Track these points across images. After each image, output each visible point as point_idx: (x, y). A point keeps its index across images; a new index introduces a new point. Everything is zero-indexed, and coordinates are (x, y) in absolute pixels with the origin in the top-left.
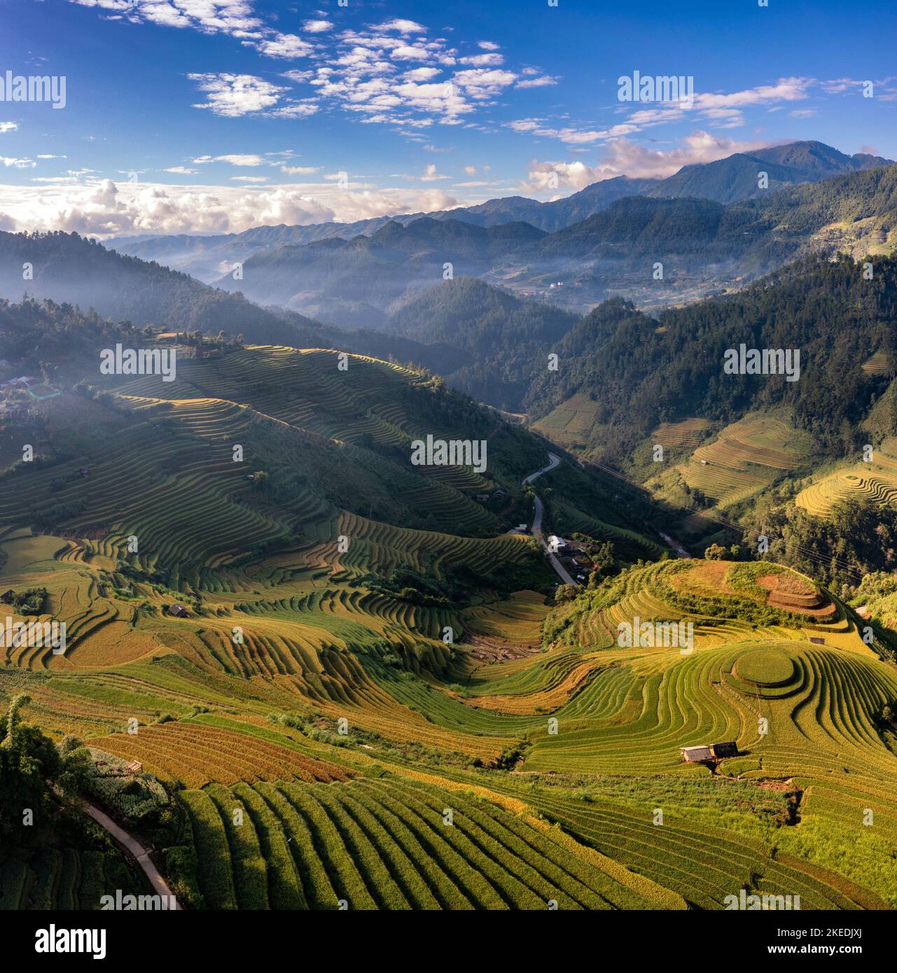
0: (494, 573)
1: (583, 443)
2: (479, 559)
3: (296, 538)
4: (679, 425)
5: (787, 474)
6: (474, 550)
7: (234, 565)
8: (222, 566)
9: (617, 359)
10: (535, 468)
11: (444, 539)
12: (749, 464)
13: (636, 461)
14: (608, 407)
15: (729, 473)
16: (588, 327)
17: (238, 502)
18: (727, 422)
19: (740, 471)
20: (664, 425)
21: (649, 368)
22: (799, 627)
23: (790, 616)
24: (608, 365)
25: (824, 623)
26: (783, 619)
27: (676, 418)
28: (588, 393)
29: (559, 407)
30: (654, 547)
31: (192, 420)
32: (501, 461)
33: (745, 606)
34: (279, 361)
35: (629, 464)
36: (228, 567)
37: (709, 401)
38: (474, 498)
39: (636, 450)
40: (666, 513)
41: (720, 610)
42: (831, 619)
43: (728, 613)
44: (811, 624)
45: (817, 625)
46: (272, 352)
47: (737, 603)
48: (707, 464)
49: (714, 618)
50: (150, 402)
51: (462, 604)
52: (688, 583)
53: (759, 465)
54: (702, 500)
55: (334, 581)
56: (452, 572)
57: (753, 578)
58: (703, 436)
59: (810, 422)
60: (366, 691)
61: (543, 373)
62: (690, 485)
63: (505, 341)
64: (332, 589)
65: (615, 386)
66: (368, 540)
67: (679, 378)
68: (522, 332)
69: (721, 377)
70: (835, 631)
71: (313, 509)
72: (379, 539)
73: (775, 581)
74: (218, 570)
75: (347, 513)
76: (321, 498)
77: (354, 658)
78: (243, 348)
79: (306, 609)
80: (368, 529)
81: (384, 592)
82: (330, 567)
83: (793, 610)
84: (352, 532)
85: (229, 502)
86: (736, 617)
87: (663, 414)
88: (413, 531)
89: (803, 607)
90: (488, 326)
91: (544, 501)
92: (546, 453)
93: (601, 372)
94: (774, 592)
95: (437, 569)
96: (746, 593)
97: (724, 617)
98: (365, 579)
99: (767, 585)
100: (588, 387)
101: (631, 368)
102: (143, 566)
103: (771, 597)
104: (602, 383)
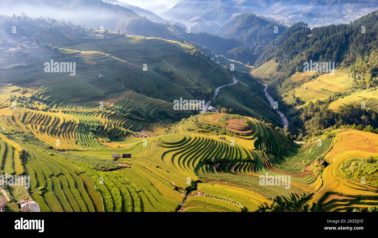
0: (175, 115)
1: (269, 78)
3: (104, 96)
5: (338, 94)
7: (80, 102)
8: (75, 101)
9: (288, 46)
10: (224, 84)
12: (323, 90)
13: (283, 86)
14: (280, 65)
15: (313, 92)
17: (91, 84)
19: (318, 92)
20: (297, 73)
22: (232, 136)
23: (231, 132)
24: (284, 49)
25: (242, 135)
26: (228, 133)
28: (275, 59)
29: (264, 64)
31: (85, 58)
33: (218, 127)
34: (136, 41)
35: (280, 87)
36: (77, 102)
38: (189, 91)
39: (284, 82)
41: (209, 128)
42: (245, 135)
43: (211, 129)
44: (237, 136)
46: (135, 38)
47: (216, 126)
48: (306, 88)
49: (206, 130)
50: (73, 51)
52: (205, 119)
53: (327, 90)
54: (299, 101)
55: (107, 109)
56: (158, 112)
57: (227, 119)
58: (312, 78)
59: (355, 75)
60: (67, 134)
61: (265, 51)
62: (297, 96)
63: (258, 38)
64: (103, 111)
65: (286, 57)
66: (132, 99)
67: (307, 55)
68: (265, 35)
69: (326, 55)
70: (245, 139)
71: (118, 88)
72: (136, 99)
73: (235, 121)
74: (73, 102)
75: (131, 91)
76: (123, 85)
77: (77, 126)
78: (125, 36)
79: (88, 115)
80: (135, 96)
81: (120, 114)
82: (109, 105)
83: (233, 130)
84: (127, 96)
85: (87, 83)
86: (213, 131)
87: (297, 69)
88: (151, 99)
89: (237, 130)
90: (252, 32)
91: (218, 95)
92: (232, 79)
93: (282, 51)
94: (230, 124)
95: (152, 110)
96: (221, 123)
97: (209, 130)
98: (118, 110)
99: (230, 122)
100: (276, 57)
101: (292, 50)
102: (43, 97)
103: (228, 126)
104: (281, 56)
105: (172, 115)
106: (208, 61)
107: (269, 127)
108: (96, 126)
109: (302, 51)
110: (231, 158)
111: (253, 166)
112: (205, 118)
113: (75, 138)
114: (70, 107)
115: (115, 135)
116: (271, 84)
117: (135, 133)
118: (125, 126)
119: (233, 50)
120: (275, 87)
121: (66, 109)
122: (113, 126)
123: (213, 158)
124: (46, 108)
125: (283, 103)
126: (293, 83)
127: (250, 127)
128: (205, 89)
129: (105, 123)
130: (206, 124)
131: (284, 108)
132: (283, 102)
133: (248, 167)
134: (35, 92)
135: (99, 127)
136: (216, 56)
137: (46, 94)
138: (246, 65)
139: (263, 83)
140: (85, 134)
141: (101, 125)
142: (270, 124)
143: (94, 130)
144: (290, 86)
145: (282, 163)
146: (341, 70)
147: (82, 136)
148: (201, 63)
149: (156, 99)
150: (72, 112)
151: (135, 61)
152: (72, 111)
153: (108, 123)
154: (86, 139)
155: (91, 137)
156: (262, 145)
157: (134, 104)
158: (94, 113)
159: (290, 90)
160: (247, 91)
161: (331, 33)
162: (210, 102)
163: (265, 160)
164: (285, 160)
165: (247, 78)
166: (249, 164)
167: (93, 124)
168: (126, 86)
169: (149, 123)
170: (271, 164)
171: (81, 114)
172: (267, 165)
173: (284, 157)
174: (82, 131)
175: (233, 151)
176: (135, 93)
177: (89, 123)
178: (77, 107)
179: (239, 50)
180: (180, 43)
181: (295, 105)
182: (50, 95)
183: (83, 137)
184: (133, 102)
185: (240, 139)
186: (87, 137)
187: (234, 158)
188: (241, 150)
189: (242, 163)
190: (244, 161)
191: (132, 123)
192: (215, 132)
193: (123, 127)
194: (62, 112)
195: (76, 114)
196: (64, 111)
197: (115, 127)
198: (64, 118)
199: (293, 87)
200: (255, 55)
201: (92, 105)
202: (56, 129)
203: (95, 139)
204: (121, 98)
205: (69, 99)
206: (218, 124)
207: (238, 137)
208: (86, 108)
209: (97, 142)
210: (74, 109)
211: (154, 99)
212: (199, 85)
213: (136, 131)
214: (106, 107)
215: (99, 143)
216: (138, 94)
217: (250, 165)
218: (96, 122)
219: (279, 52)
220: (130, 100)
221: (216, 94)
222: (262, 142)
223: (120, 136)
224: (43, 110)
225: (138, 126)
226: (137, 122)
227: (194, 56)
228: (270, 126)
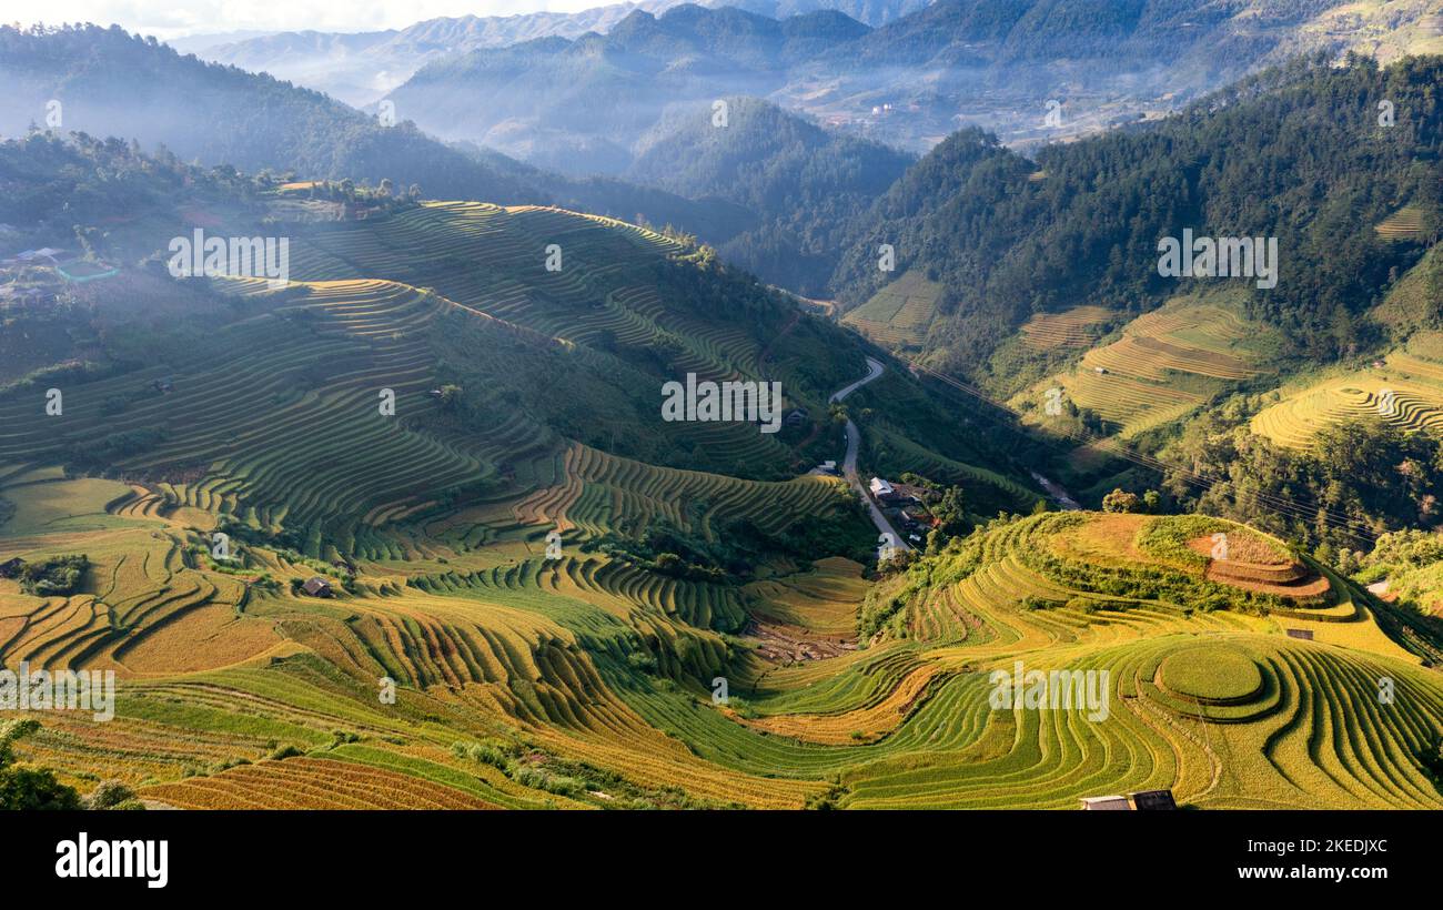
0: (790, 532)
1: (917, 343)
2: (768, 511)
3: (504, 482)
4: (1061, 317)
5: (1235, 386)
6: (759, 499)
9: (970, 219)
11: (717, 482)
12: (1173, 372)
13: (995, 369)
14: (954, 290)
15: (1138, 386)
16: (928, 172)
17: (417, 429)
18: (1137, 310)
19: (1157, 383)
20: (1038, 316)
21: (1018, 233)
22: (1266, 613)
23: (1249, 596)
24: (956, 229)
25: (1309, 606)
26: (1237, 601)
27: (1056, 306)
28: (926, 270)
29: (882, 290)
30: (1023, 494)
32: (800, 370)
33: (1171, 580)
34: (475, 226)
35: (985, 373)
37: (1109, 280)
39: (996, 353)
40: (1041, 444)
41: (1131, 587)
42: (1321, 601)
43: (1142, 591)
44: (1286, 609)
45: (1297, 610)
46: (464, 211)
47: (1158, 576)
48: (1105, 372)
49: (1121, 599)
51: (743, 577)
52: (1077, 547)
53: (1189, 374)
54: (1095, 424)
56: (728, 530)
57: (1181, 539)
58: (1100, 332)
59: (1277, 311)
67: (1063, 247)
68: (830, 179)
69: (1130, 245)
70: (1332, 619)
71: (531, 439)
74: (387, 529)
75: (580, 445)
76: (541, 425)
77: (584, 656)
78: (419, 205)
80: (609, 469)
81: (630, 560)
82: (552, 524)
83: (1252, 588)
84: (587, 473)
86: (1156, 598)
87: (1037, 300)
88: (672, 472)
89: (1268, 582)
90: (781, 170)
91: (859, 428)
92: (863, 357)
93: (944, 239)
95: (707, 525)
96: (1171, 562)
97: (1137, 597)
99: (1206, 549)
100: (926, 261)
102: (262, 522)
103: (1214, 567)
104: (945, 256)
106: (767, 294)
112: (1075, 541)
114: (398, 553)
117: (750, 643)
119: (736, 241)
125: (1032, 434)
126: (1034, 355)
127: (1304, 563)
130: (1108, 572)
132: (1026, 429)
134: (209, 498)
135: (640, 641)
137: (256, 504)
138: (804, 298)
140: (650, 695)
141: (630, 629)
144: (1028, 369)
146: (1201, 296)
148: (746, 302)
155: (683, 704)
157: (634, 505)
158: (532, 574)
161: (1120, 166)
168: (552, 427)
178: (423, 547)
179: (757, 240)
181: (1083, 437)
183: (665, 710)
186: (672, 707)
191: (700, 595)
192: (1167, 601)
200: (814, 255)
202: (542, 689)
203: (705, 710)
204: (576, 486)
206: (1160, 567)
207: (1294, 615)
210: (425, 563)
211: (684, 472)
213: (743, 633)
220: (607, 487)
225: (727, 607)
226: (711, 590)
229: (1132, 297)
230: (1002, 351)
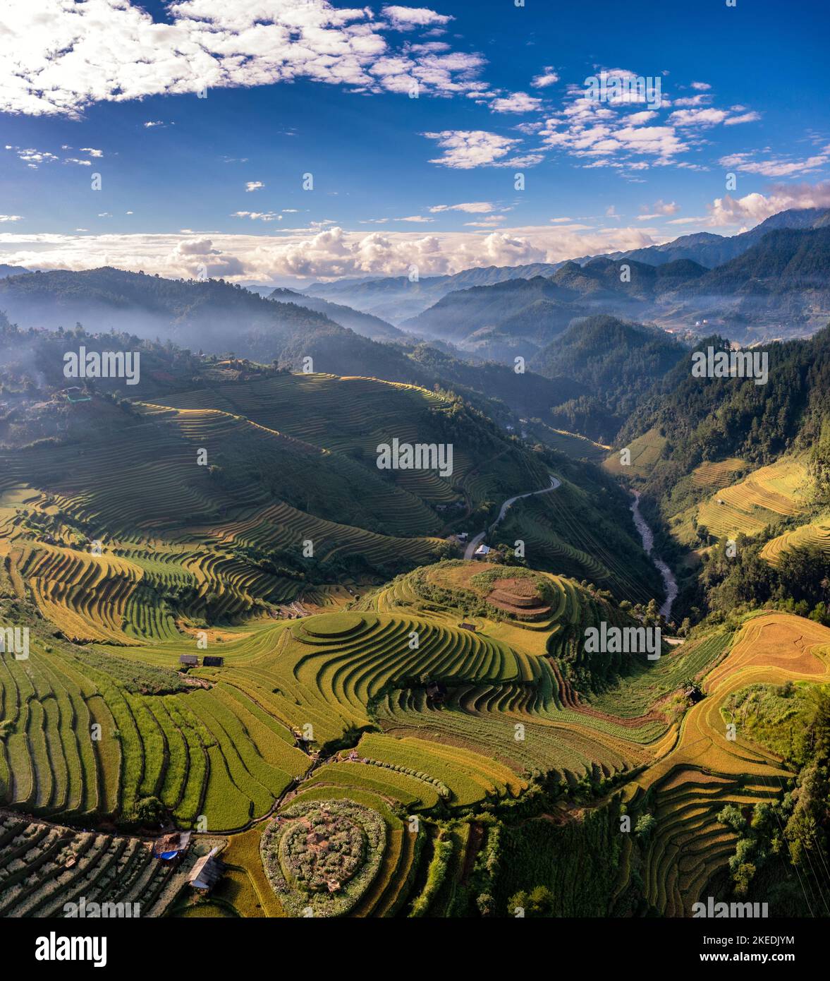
0: (386, 565)
1: (644, 477)
2: (379, 552)
3: (216, 516)
4: (719, 464)
5: (786, 519)
6: (379, 544)
7: (159, 528)
8: (149, 527)
9: (687, 395)
10: (526, 490)
11: (356, 533)
12: (757, 507)
13: (673, 496)
14: (671, 443)
15: (737, 514)
17: (191, 486)
18: (761, 463)
19: (747, 513)
20: (705, 463)
21: (713, 407)
22: (499, 620)
23: (497, 611)
24: (679, 402)
25: (523, 620)
26: (489, 613)
27: (716, 457)
28: (659, 428)
29: (635, 440)
31: (185, 425)
33: (468, 598)
34: (313, 385)
35: (667, 498)
36: (154, 529)
37: (749, 442)
38: (433, 507)
39: (676, 486)
40: (674, 546)
41: (447, 599)
42: (531, 618)
43: (452, 603)
44: (510, 620)
45: (515, 621)
47: (463, 595)
48: (723, 503)
49: (440, 605)
50: (162, 409)
52: (441, 577)
53: (765, 509)
54: (705, 537)
55: (218, 548)
56: (344, 558)
57: (494, 578)
58: (736, 477)
60: (110, 604)
61: (638, 409)
62: (701, 522)
63: (625, 377)
64: (206, 552)
65: (683, 423)
66: (281, 526)
67: (726, 417)
68: (640, 368)
69: (765, 418)
71: (252, 498)
72: (293, 525)
73: (512, 583)
74: (144, 530)
75: (283, 504)
76: (266, 492)
77: (134, 587)
78: (290, 374)
79: (171, 561)
80: (290, 518)
81: (245, 560)
82: (223, 538)
83: (502, 607)
84: (271, 518)
85: (181, 485)
86: (456, 607)
87: (705, 452)
88: (331, 524)
89: (512, 605)
90: (612, 362)
91: (505, 517)
92: (547, 477)
93: (674, 408)
94: (499, 591)
95: (331, 553)
96: (476, 589)
97: (447, 605)
98: (243, 550)
99: (501, 585)
100: (661, 423)
101: (696, 406)
102: (81, 518)
103: (492, 595)
104: (672, 420)
105: (380, 566)
106: (489, 434)
107: (602, 599)
108: (181, 588)
109: (716, 408)
110: (474, 676)
111: (527, 696)
112: (443, 573)
113: (125, 614)
114: (137, 540)
115: (225, 610)
116: (648, 491)
117: (274, 607)
118: (254, 589)
119: (565, 406)
120: (657, 499)
121: (126, 546)
122: (222, 590)
123: (425, 674)
124: (80, 541)
125: (672, 540)
126: (696, 489)
127: (548, 597)
128: (474, 502)
129: (204, 583)
130: (442, 590)
131: (673, 551)
132: (670, 537)
133: (513, 698)
134: (69, 503)
135: (187, 590)
136: (521, 420)
137: (89, 509)
138: (595, 444)
139: (632, 488)
140: (149, 607)
141: (193, 586)
142: (606, 593)
143: (174, 597)
144: (690, 498)
145: (608, 691)
147: (142, 611)
148: (471, 438)
149: (343, 526)
150: (137, 554)
151: (307, 434)
152: (136, 551)
153: (213, 580)
154: (149, 619)
155: (161, 614)
156: (567, 646)
157: (285, 536)
158: (185, 557)
159: (688, 507)
160: (583, 509)
162: (482, 535)
163: (564, 681)
164: (617, 685)
165: (592, 475)
166: (519, 690)
167: (174, 584)
168: (273, 492)
169: (316, 583)
170: (577, 693)
171: (155, 559)
172: (564, 696)
173: (618, 677)
174: (145, 598)
175: (485, 659)
176: (293, 510)
177: (166, 581)
178: (152, 540)
179: (578, 405)
180: (426, 390)
181: (697, 545)
182: (98, 511)
183: (144, 613)
184: (283, 532)
185: (517, 629)
186: (152, 613)
187: (480, 677)
188: (506, 656)
189: (501, 688)
190: (506, 685)
191: (274, 583)
192: (460, 609)
193: (249, 594)
194: (114, 551)
195: (145, 557)
196: (119, 549)
197: (226, 592)
198: (109, 566)
199: (697, 499)
200: (616, 417)
201: (185, 538)
202: (88, 591)
203: (171, 619)
204: (255, 523)
205: (136, 522)
206: (469, 591)
207: (511, 624)
208: (171, 544)
209: (172, 626)
210: (142, 547)
211: (339, 525)
212: (461, 491)
213: (279, 603)
214: (216, 542)
215: (178, 628)
216: (301, 513)
217: (521, 693)
218: (182, 579)
219: (669, 409)
220: (276, 526)
221: (502, 515)
222: (570, 637)
223: (236, 613)
224: (74, 546)
225: (287, 591)
226: (284, 582)
227: (453, 420)
228: (605, 597)
229: (760, 455)
230: (679, 484)
